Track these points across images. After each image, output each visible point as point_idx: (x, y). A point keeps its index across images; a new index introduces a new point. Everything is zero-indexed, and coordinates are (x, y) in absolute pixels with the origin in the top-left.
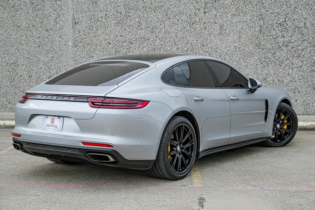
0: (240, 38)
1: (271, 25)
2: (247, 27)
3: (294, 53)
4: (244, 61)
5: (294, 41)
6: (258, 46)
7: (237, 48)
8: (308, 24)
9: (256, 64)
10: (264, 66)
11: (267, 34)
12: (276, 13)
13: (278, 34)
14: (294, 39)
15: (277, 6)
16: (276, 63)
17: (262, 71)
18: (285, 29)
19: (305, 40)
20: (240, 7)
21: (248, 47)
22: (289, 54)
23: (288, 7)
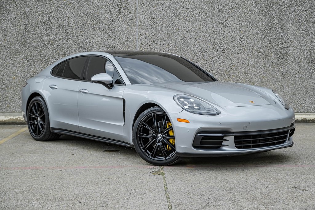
0: (6, 36)
1: (35, 23)
2: (12, 26)
3: (59, 51)
4: (11, 59)
5: (59, 39)
6: (24, 44)
7: (3, 46)
8: (72, 23)
9: (23, 62)
10: (31, 64)
11: (32, 33)
12: (39, 11)
13: (43, 32)
14: (59, 37)
15: (40, 5)
16: (42, 61)
17: (29, 69)
18: (49, 27)
19: (70, 38)
20: (4, 5)
21: (14, 45)
22: (54, 52)
23: (51, 6)
